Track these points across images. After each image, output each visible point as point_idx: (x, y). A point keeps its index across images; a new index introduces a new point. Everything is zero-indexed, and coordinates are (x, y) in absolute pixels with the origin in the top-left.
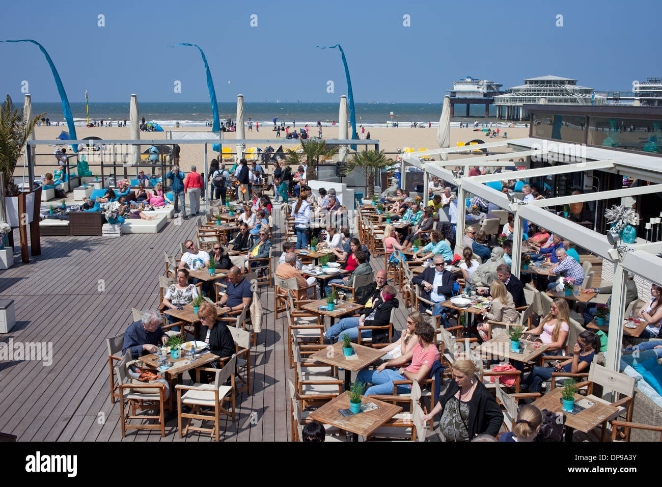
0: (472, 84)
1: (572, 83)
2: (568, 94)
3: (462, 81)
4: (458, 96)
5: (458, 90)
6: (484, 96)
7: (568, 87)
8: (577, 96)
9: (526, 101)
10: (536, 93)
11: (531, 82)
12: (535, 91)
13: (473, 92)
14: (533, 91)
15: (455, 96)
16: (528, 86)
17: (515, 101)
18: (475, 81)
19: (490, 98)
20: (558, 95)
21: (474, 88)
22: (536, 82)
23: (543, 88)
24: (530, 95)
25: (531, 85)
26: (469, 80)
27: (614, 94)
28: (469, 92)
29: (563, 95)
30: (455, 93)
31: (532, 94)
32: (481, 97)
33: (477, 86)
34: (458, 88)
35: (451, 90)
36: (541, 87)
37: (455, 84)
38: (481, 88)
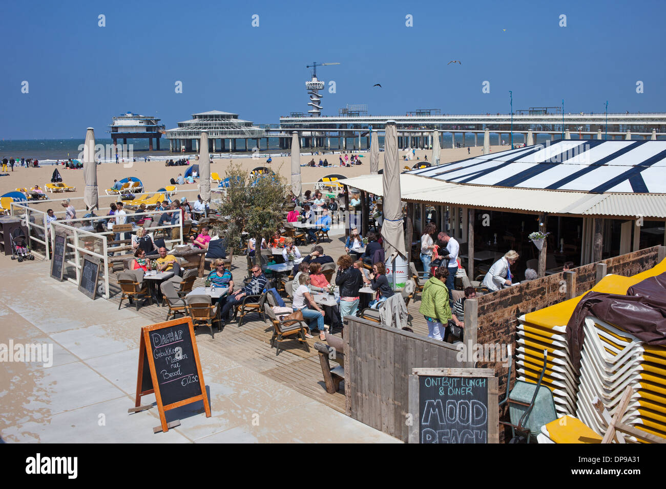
0: (134, 119)
1: (235, 117)
2: (232, 128)
3: (122, 116)
4: (120, 131)
5: (119, 125)
6: (147, 131)
7: (233, 120)
8: (244, 129)
9: (195, 134)
10: (204, 126)
11: (200, 117)
12: (203, 125)
13: (136, 127)
14: (200, 125)
15: (117, 131)
16: (196, 121)
17: (185, 134)
18: (136, 116)
19: (154, 132)
20: (223, 128)
21: (136, 123)
22: (206, 117)
23: (209, 122)
24: (198, 129)
25: (200, 120)
26: (130, 115)
28: (132, 127)
29: (227, 128)
30: (117, 128)
31: (200, 128)
32: (144, 131)
33: (138, 121)
34: (119, 123)
35: (111, 126)
37: (116, 120)
38: (142, 123)
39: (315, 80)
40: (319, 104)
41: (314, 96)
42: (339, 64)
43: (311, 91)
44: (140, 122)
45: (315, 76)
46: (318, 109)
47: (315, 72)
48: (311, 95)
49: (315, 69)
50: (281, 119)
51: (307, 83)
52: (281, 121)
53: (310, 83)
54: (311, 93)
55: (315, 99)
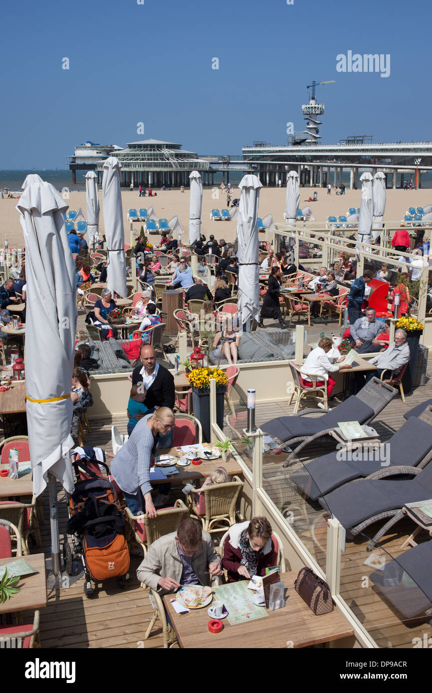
0: (91, 149)
2: (162, 159)
3: (82, 146)
4: (78, 162)
5: (78, 155)
7: (166, 151)
8: (172, 161)
13: (92, 157)
15: (75, 162)
16: (128, 151)
18: (94, 146)
21: (93, 153)
22: (140, 146)
26: (89, 145)
27: (223, 158)
28: (89, 158)
30: (75, 158)
33: (96, 151)
35: (73, 156)
36: (145, 151)
37: (77, 150)
38: (100, 153)
39: (313, 103)
40: (317, 132)
41: (310, 123)
42: (334, 81)
43: (307, 117)
44: (97, 153)
45: (313, 98)
46: (315, 138)
47: (314, 93)
48: (308, 121)
49: (314, 90)
50: (243, 149)
51: (303, 107)
52: (244, 152)
53: (307, 106)
54: (307, 119)
55: (311, 126)
